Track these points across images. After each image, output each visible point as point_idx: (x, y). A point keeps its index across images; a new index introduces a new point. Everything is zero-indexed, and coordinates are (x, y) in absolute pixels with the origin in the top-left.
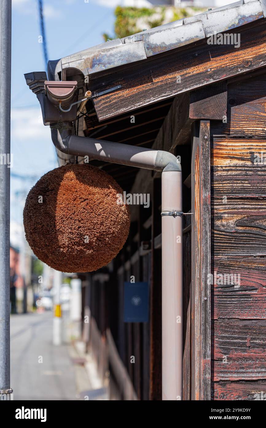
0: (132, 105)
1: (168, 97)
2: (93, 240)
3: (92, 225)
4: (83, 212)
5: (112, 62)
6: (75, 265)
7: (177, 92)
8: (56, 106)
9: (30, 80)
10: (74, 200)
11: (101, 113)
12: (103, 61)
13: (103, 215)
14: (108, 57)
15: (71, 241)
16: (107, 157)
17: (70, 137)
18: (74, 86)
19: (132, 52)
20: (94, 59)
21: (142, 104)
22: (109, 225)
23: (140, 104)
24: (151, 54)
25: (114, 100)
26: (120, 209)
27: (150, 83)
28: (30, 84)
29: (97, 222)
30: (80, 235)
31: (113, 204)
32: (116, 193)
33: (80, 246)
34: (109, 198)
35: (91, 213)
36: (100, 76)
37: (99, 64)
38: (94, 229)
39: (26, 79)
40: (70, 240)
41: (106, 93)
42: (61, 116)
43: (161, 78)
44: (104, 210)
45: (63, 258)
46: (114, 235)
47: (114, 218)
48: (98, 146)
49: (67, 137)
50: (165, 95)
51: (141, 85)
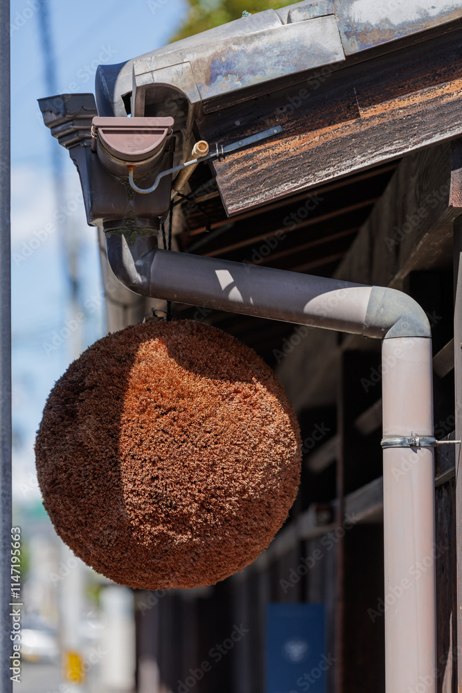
0: (308, 175)
1: (397, 154)
2: (191, 508)
3: (185, 472)
4: (162, 441)
5: (259, 70)
6: (154, 570)
7: (419, 142)
8: (119, 179)
9: (53, 114)
10: (143, 411)
11: (233, 196)
12: (237, 67)
13: (212, 446)
14: (249, 56)
15: (135, 512)
16: (246, 303)
17: (154, 255)
18: (166, 130)
19: (307, 43)
20: (213, 62)
21: (333, 173)
22: (231, 471)
23: (329, 171)
24: (355, 48)
25: (265, 162)
26: (262, 432)
27: (354, 121)
28: (53, 125)
29: (198, 465)
30: (156, 498)
31: (240, 420)
32: (253, 391)
33: (158, 525)
34: (234, 404)
35: (183, 442)
36: (229, 105)
37: (226, 75)
38: (192, 483)
39: (44, 112)
40: (131, 510)
41: (243, 145)
42: (131, 203)
43: (379, 108)
44: (216, 435)
45: (122, 553)
46: (246, 496)
47: (244, 454)
48: (224, 277)
49: (146, 255)
50: (390, 148)
51: (330, 125)
